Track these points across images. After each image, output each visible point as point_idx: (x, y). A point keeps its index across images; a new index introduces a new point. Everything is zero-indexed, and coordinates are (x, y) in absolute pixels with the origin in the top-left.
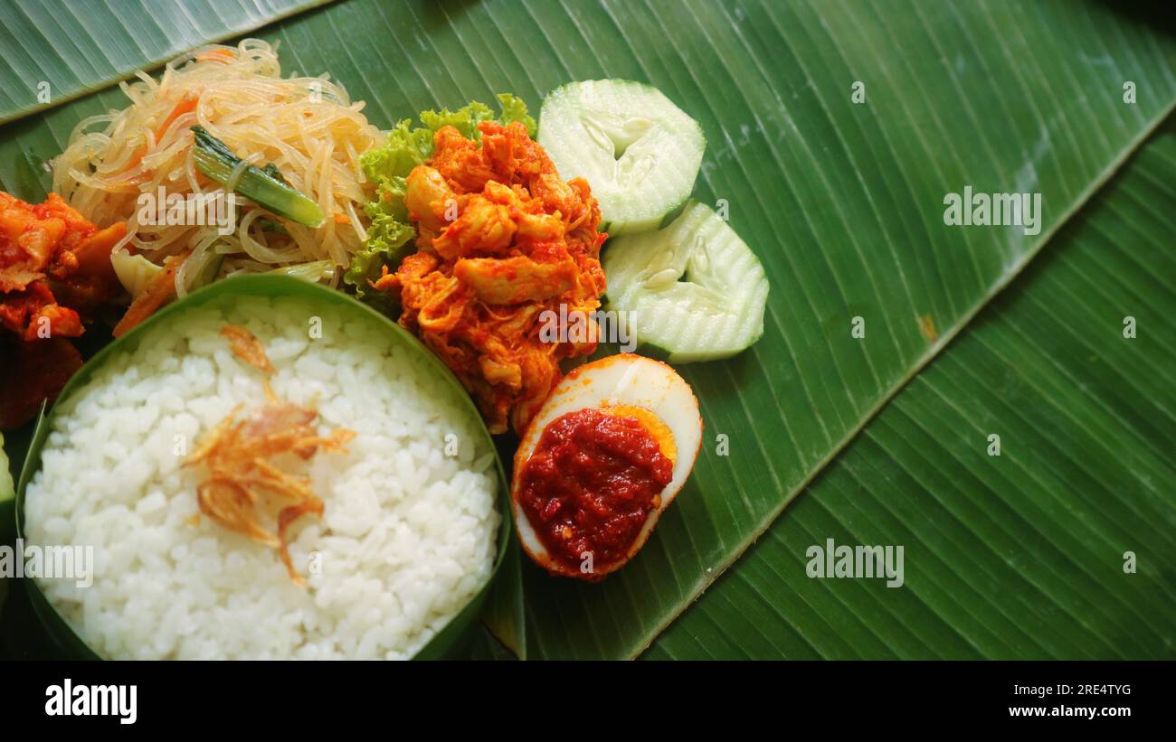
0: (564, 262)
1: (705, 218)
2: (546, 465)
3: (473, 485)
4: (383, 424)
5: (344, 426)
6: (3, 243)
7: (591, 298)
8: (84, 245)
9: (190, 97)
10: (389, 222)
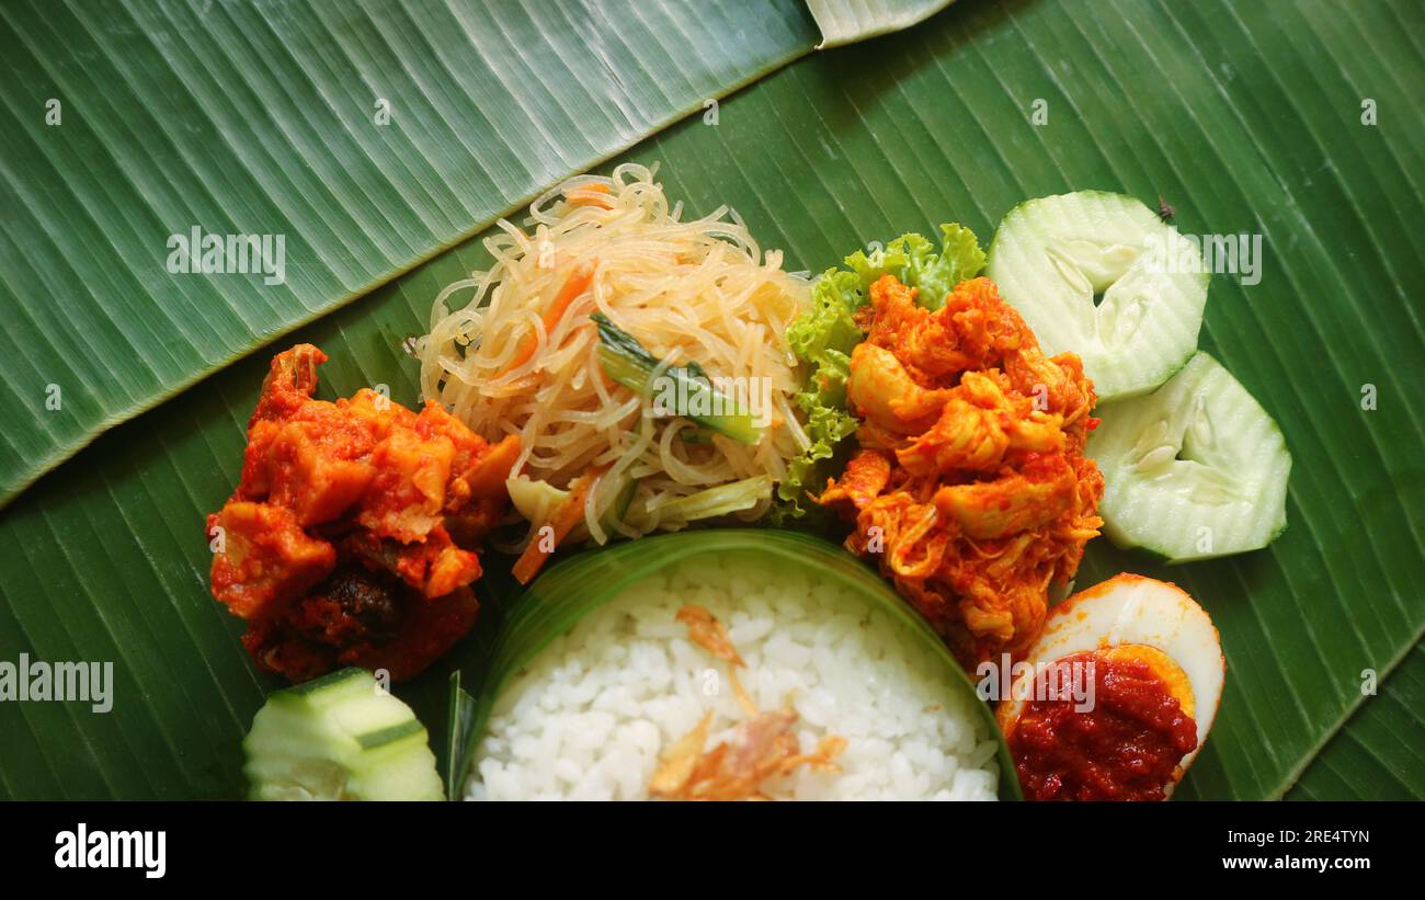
0: (1064, 476)
1: (1205, 371)
2: (1045, 735)
3: (979, 789)
4: (874, 724)
5: (832, 732)
6: (394, 480)
7: (1089, 512)
8: (475, 468)
9: (583, 272)
10: (829, 416)
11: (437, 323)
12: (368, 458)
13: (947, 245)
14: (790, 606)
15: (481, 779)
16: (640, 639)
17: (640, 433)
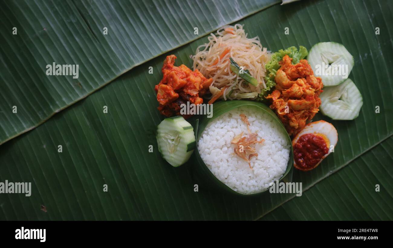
0: (313, 101)
1: (349, 83)
2: (300, 146)
3: (286, 153)
4: (270, 138)
5: (263, 138)
6: (190, 84)
7: (317, 108)
8: (204, 83)
9: (229, 49)
10: (271, 82)
11: (197, 53)
12: (185, 79)
13: (300, 50)
14: (259, 116)
15: (202, 137)
16: (233, 118)
17: (236, 81)
